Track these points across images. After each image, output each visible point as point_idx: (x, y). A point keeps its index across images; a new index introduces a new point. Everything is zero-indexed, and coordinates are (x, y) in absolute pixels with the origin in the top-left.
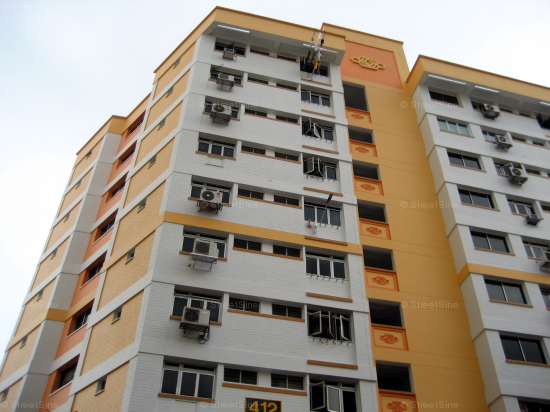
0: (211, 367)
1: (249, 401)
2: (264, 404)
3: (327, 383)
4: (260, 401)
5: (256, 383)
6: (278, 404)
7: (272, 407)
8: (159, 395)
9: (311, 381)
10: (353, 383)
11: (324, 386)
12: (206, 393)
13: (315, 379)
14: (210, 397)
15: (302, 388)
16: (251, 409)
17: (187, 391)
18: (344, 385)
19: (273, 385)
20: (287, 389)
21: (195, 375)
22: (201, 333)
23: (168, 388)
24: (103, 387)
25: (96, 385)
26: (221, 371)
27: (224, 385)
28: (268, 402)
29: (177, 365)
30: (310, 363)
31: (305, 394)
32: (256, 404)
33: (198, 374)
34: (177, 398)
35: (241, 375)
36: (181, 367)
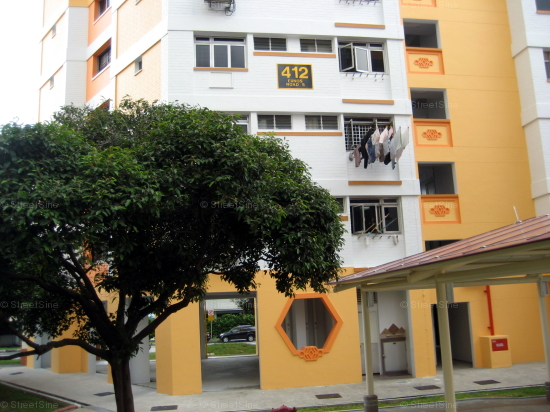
0: (241, 38)
1: (281, 67)
2: (295, 69)
3: (355, 44)
4: (292, 66)
5: (285, 49)
6: (309, 67)
7: (304, 71)
8: (195, 70)
9: (340, 43)
10: (380, 43)
11: (352, 47)
12: (239, 63)
13: (342, 41)
14: (243, 66)
15: (331, 51)
16: (283, 74)
17: (221, 62)
18: (372, 45)
19: (302, 50)
20: (316, 53)
21: (226, 47)
22: (227, 5)
23: (202, 62)
24: (140, 67)
25: (134, 65)
26: (250, 41)
27: (255, 54)
28: (299, 66)
29: (207, 39)
30: (338, 25)
31: (334, 57)
32: (287, 68)
33: (229, 45)
34: (212, 70)
35: (270, 43)
36: (211, 41)
